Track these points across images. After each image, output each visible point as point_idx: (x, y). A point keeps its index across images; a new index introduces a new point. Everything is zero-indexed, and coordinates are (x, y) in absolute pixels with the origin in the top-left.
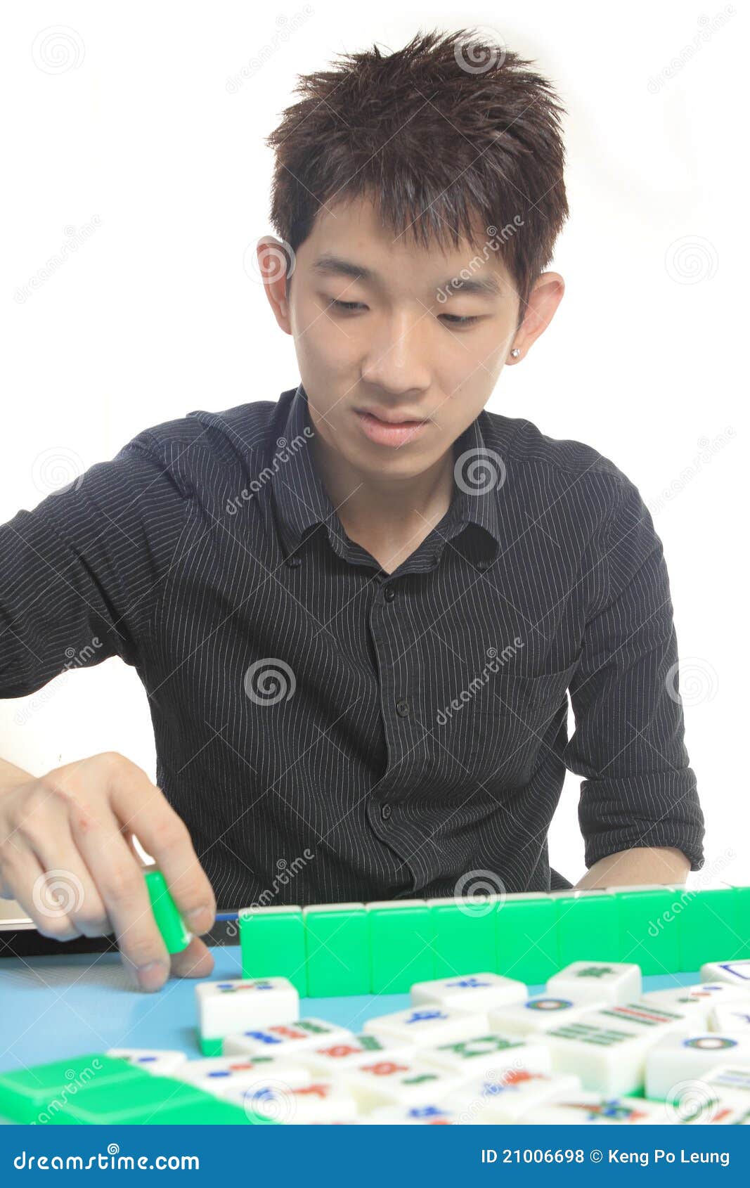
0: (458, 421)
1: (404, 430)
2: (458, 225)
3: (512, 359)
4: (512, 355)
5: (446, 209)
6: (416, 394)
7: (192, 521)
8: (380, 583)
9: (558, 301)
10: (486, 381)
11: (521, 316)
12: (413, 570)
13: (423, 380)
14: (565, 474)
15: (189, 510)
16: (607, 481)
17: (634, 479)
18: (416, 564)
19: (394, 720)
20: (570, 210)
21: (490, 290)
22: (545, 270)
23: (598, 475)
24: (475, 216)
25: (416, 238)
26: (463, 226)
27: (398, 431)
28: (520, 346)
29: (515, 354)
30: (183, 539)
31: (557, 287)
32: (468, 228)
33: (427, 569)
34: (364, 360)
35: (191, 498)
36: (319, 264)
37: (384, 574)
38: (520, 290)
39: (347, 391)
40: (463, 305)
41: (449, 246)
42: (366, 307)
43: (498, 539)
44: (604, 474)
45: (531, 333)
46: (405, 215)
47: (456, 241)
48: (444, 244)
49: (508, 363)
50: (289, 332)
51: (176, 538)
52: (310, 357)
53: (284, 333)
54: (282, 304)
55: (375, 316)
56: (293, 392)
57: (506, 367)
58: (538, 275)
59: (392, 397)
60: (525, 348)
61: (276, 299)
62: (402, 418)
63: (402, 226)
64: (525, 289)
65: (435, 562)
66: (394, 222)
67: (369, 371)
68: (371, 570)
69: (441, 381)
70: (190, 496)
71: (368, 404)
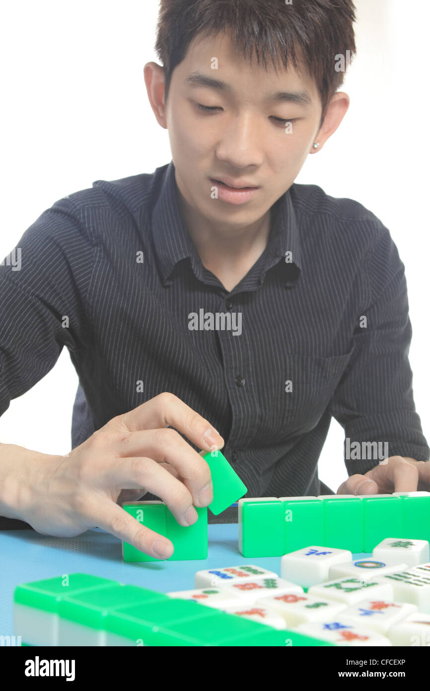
0: (277, 190)
1: (244, 193)
2: (287, 55)
3: (314, 150)
4: (314, 147)
5: (280, 42)
6: (252, 168)
7: (99, 262)
8: (223, 298)
9: (345, 112)
10: (297, 162)
11: (322, 120)
12: (245, 289)
13: (258, 159)
14: (342, 223)
15: (96, 255)
16: (370, 226)
17: (386, 223)
18: (247, 285)
19: (234, 389)
20: (357, 50)
21: (304, 100)
22: (339, 90)
23: (363, 221)
24: (298, 48)
25: (259, 62)
26: (290, 54)
27: (240, 194)
28: (319, 141)
29: (316, 146)
30: (94, 276)
31: (345, 102)
32: (293, 55)
33: (254, 288)
34: (218, 144)
35: (98, 246)
36: (190, 79)
37: (226, 292)
38: (323, 102)
39: (205, 165)
40: (286, 110)
41: (280, 69)
42: (221, 109)
43: (301, 268)
44: (368, 221)
45: (326, 133)
46: (252, 46)
47: (285, 65)
48: (277, 66)
49: (311, 153)
50: (165, 126)
51: (90, 275)
52: (180, 142)
53: (161, 128)
54: (160, 108)
55: (226, 115)
56: (166, 167)
57: (309, 155)
58: (334, 93)
59: (236, 170)
60: (322, 142)
61: (155, 104)
62: (243, 185)
63: (250, 52)
64: (326, 101)
65: (259, 283)
66: (244, 50)
67: (222, 152)
68: (219, 289)
69: (270, 161)
70: (97, 245)
71: (219, 175)
